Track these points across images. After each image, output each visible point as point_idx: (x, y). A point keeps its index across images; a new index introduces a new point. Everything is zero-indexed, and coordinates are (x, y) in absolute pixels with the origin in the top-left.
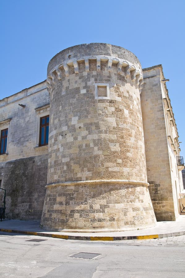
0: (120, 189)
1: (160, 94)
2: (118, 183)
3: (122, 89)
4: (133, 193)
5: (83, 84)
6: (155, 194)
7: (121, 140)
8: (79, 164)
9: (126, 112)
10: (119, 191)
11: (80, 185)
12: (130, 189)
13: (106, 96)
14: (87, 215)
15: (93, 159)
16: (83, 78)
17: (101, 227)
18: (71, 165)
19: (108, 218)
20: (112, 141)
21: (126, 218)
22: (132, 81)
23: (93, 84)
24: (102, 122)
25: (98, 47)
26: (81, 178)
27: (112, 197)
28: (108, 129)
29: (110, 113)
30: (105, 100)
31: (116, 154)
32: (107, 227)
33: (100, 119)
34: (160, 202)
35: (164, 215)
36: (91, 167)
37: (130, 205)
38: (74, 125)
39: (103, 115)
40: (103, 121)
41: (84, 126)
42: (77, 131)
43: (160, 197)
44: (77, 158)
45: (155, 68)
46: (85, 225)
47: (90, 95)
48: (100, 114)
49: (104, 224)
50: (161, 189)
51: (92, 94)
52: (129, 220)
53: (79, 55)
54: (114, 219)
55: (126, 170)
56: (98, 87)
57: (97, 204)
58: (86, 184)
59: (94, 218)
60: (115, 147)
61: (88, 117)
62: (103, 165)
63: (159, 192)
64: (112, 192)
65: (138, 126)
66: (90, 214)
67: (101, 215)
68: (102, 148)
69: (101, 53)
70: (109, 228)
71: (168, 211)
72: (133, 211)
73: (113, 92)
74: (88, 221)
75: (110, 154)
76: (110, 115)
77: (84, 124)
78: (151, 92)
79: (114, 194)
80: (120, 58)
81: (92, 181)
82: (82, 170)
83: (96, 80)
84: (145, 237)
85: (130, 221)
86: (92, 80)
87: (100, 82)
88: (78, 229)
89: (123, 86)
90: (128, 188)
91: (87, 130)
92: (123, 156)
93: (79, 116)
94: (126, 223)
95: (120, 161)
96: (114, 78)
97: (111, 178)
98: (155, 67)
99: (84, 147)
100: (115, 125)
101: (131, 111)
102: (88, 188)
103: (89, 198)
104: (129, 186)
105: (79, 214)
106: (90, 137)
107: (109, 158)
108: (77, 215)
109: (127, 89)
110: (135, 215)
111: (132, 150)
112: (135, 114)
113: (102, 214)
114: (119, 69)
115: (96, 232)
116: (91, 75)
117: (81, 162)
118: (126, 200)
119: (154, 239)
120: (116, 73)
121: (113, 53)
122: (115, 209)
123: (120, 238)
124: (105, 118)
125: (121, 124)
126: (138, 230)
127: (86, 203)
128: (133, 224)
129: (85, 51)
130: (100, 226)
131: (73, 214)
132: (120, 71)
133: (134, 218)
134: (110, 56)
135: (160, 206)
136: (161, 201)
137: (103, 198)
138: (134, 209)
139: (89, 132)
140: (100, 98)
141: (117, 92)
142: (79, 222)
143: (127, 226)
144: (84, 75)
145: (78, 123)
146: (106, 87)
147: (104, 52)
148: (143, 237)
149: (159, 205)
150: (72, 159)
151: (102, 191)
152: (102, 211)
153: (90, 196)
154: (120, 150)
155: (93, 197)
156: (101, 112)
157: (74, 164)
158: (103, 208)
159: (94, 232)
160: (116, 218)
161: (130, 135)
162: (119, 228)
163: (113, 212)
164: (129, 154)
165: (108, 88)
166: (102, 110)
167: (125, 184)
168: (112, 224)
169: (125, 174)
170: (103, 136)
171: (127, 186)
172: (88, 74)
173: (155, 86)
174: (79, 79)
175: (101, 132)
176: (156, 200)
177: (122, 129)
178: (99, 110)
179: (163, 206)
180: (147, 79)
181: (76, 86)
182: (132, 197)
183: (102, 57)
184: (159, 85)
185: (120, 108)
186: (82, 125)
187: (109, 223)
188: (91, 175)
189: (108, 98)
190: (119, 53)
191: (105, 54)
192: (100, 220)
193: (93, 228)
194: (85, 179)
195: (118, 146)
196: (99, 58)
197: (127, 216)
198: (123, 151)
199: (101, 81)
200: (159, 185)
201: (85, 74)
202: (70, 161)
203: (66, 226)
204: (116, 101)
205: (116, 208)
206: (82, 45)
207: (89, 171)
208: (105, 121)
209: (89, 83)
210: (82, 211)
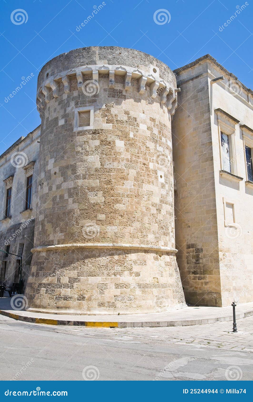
0: (99, 256)
1: (208, 103)
2: (96, 248)
3: (115, 110)
4: (121, 263)
5: (62, 112)
6: (196, 263)
7: (106, 186)
8: (52, 223)
9: (120, 144)
10: (97, 259)
11: (52, 250)
12: (116, 257)
13: (89, 125)
14: (53, 290)
15: (67, 216)
16: (62, 104)
17: (66, 308)
18: (45, 224)
19: (76, 296)
20: (92, 189)
21: (101, 297)
22: (138, 94)
23: (73, 111)
24: (79, 163)
25: (79, 55)
26: (52, 241)
27: (85, 267)
28: (87, 172)
29: (92, 148)
30: (86, 131)
31: (96, 208)
32: (73, 308)
33: (78, 158)
34: (202, 276)
35: (206, 297)
36: (64, 226)
37: (112, 279)
38: (50, 170)
39: (82, 153)
40: (82, 161)
41: (60, 171)
42: (53, 178)
43: (202, 268)
44: (50, 215)
45: (200, 62)
46: (49, 304)
47: (68, 127)
48: (79, 152)
49: (71, 303)
50: (204, 256)
51: (71, 125)
52: (107, 300)
53: (56, 71)
54: (83, 298)
55: (111, 230)
56: (79, 113)
57: (65, 276)
58: (57, 250)
59: (60, 295)
60: (96, 197)
61: (64, 157)
62: (78, 223)
63: (201, 261)
64: (86, 261)
65: (146, 162)
66: (56, 290)
67: (67, 292)
68: (78, 200)
69: (82, 62)
70: (75, 309)
71: (213, 291)
72: (116, 288)
73: (98, 117)
74: (53, 298)
75: (88, 207)
76: (91, 152)
77: (59, 168)
78: (195, 102)
79: (89, 263)
80: (111, 64)
81: (62, 245)
82: (55, 232)
83: (77, 104)
84: (97, 324)
85: (108, 302)
86: (72, 104)
87: (81, 106)
88: (42, 308)
89: (118, 105)
90: (112, 255)
91: (62, 176)
92: (107, 210)
93: (55, 158)
94: (101, 305)
95: (102, 217)
96: (103, 95)
97: (87, 241)
98: (200, 60)
99: (58, 200)
100: (98, 165)
101: (130, 142)
102: (59, 255)
103: (59, 268)
104: (114, 252)
105: (45, 289)
106: (65, 186)
107: (87, 213)
108: (43, 290)
109: (124, 109)
110: (118, 294)
111: (125, 200)
112: (140, 144)
113: (69, 290)
114: (111, 81)
115: (59, 314)
116: (72, 97)
117: (54, 220)
118: (106, 272)
119: (111, 327)
120: (106, 87)
121: (100, 58)
122: (88, 284)
123: (65, 322)
124: (85, 157)
125: (109, 163)
126: (119, 314)
127: (54, 274)
128: (112, 306)
129: (63, 64)
130: (64, 306)
131: (40, 289)
132: (112, 84)
133: (116, 297)
134: (96, 64)
135: (202, 283)
136: (204, 274)
137: (74, 268)
138: (117, 286)
139: (64, 178)
140: (80, 129)
141: (106, 116)
142: (44, 299)
143: (102, 308)
144: (63, 99)
145: (54, 168)
146: (89, 112)
147: (87, 61)
148: (94, 324)
149: (200, 281)
150: (46, 216)
151: (73, 259)
152: (70, 286)
153: (60, 265)
154: (103, 201)
155: (62, 267)
156: (79, 149)
157: (47, 223)
158: (72, 282)
159: (56, 314)
160: (86, 296)
161: (124, 178)
162: (89, 310)
163: (84, 287)
164: (119, 207)
165: (92, 112)
166: (81, 146)
167: (107, 249)
168: (80, 304)
169: (109, 235)
170: (80, 182)
171: (111, 252)
172: (68, 97)
173: (201, 91)
174: (59, 105)
175: (78, 177)
176: (197, 274)
177: (110, 170)
178: (77, 146)
179: (206, 283)
180: (191, 82)
181: (54, 115)
182: (118, 268)
183: (83, 69)
184: (206, 88)
185: (109, 139)
186: (57, 170)
187: (76, 303)
188: (63, 237)
189: (91, 127)
190: (110, 57)
191: (87, 64)
192: (66, 298)
193: (57, 307)
194: (57, 243)
195: (101, 195)
196: (79, 70)
197: (104, 294)
198: (108, 203)
199: (84, 104)
200: (202, 250)
201: (65, 97)
202: (44, 219)
203: (32, 304)
204: (102, 130)
205: (89, 282)
206: (60, 56)
207: (62, 231)
208: (84, 161)
209: (69, 110)
210: (49, 284)
